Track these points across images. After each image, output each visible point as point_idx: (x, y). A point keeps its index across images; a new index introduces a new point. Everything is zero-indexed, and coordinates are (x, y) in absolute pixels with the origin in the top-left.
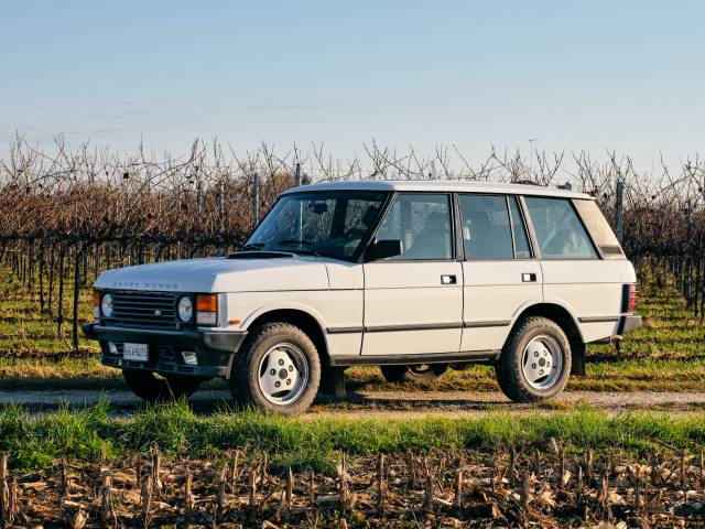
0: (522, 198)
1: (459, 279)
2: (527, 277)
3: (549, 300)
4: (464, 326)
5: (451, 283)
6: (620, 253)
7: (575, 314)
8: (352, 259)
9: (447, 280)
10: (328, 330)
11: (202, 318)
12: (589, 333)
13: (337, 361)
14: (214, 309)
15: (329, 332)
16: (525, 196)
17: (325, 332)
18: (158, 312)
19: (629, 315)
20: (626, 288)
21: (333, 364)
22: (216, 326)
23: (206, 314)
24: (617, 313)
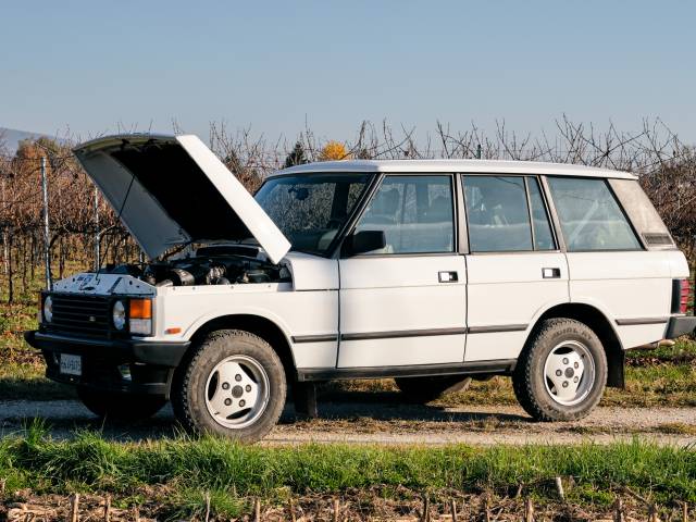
0: (543, 178)
1: (461, 276)
2: (549, 273)
3: (575, 299)
4: (468, 331)
5: (451, 280)
6: (670, 242)
7: (611, 316)
8: (326, 254)
9: (446, 277)
10: (293, 338)
11: (136, 326)
12: (629, 339)
13: (307, 375)
14: (148, 316)
15: (295, 340)
16: (547, 176)
17: (290, 341)
18: (92, 319)
19: (681, 315)
20: (676, 283)
21: (302, 378)
22: (150, 335)
23: (139, 322)
24: (667, 314)
